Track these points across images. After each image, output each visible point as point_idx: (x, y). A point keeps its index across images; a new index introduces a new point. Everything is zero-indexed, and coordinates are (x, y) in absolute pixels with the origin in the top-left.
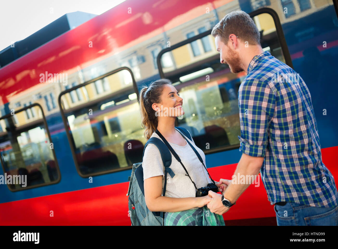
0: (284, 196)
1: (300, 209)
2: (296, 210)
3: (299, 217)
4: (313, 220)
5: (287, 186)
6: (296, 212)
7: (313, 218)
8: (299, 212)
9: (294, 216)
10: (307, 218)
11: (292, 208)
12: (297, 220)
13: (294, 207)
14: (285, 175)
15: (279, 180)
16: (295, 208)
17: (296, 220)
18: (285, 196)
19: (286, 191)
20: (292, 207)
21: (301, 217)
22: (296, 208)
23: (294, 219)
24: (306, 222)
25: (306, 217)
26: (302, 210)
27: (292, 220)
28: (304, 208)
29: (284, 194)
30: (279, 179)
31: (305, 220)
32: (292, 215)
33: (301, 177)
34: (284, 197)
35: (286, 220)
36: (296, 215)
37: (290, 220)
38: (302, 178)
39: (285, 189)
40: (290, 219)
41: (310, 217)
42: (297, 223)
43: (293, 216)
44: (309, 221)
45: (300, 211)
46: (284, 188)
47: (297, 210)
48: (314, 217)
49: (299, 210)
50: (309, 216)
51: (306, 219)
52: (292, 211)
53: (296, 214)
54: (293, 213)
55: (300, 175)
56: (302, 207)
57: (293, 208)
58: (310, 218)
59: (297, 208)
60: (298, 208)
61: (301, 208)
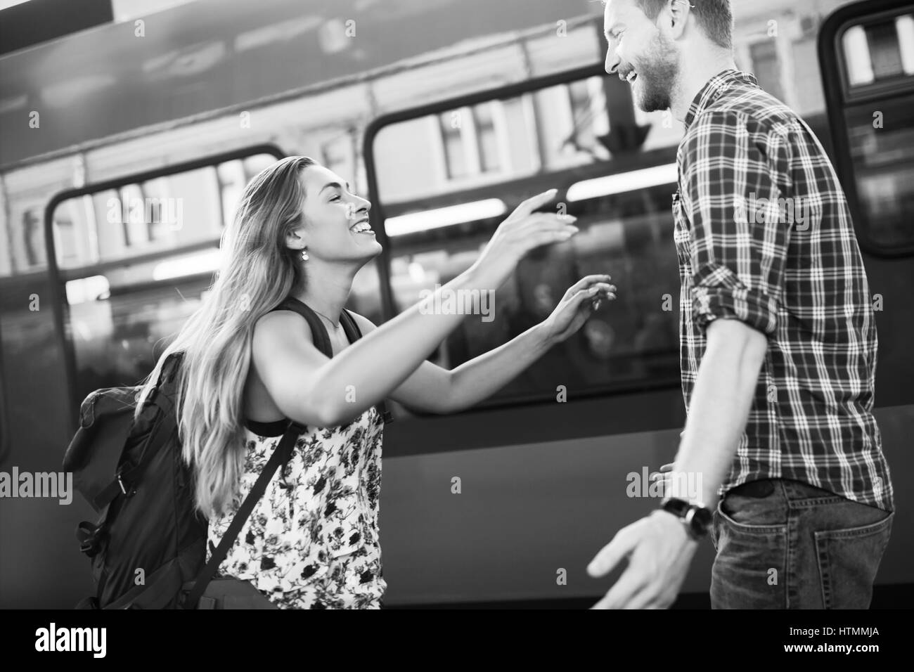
0: (779, 460)
1: (810, 507)
2: (797, 507)
3: (800, 528)
4: (836, 541)
5: (792, 434)
6: (795, 512)
7: (837, 535)
8: (805, 513)
9: (789, 524)
10: (821, 533)
11: (787, 503)
12: (795, 536)
13: (792, 499)
14: (793, 400)
15: (771, 414)
16: (795, 502)
17: (791, 536)
18: (782, 463)
19: (788, 448)
20: (787, 498)
21: (807, 531)
22: (797, 502)
23: (786, 534)
24: (817, 543)
25: (819, 530)
26: (815, 509)
27: (781, 534)
28: (820, 506)
29: (779, 456)
30: (774, 412)
31: (817, 539)
32: (785, 520)
33: (832, 409)
34: (779, 466)
35: (760, 536)
36: (793, 522)
37: (775, 535)
38: (834, 414)
39: (787, 441)
40: (774, 531)
41: (831, 532)
42: (792, 544)
43: (786, 523)
44: (826, 543)
45: (808, 514)
46: (782, 438)
47: (801, 507)
48: (841, 534)
49: (806, 509)
50: (828, 529)
51: (820, 536)
52: (786, 510)
53: (796, 519)
54: (787, 516)
55: (831, 404)
56: (816, 503)
57: (790, 502)
58: (830, 535)
59: (801, 503)
60: (804, 504)
61: (812, 503)
